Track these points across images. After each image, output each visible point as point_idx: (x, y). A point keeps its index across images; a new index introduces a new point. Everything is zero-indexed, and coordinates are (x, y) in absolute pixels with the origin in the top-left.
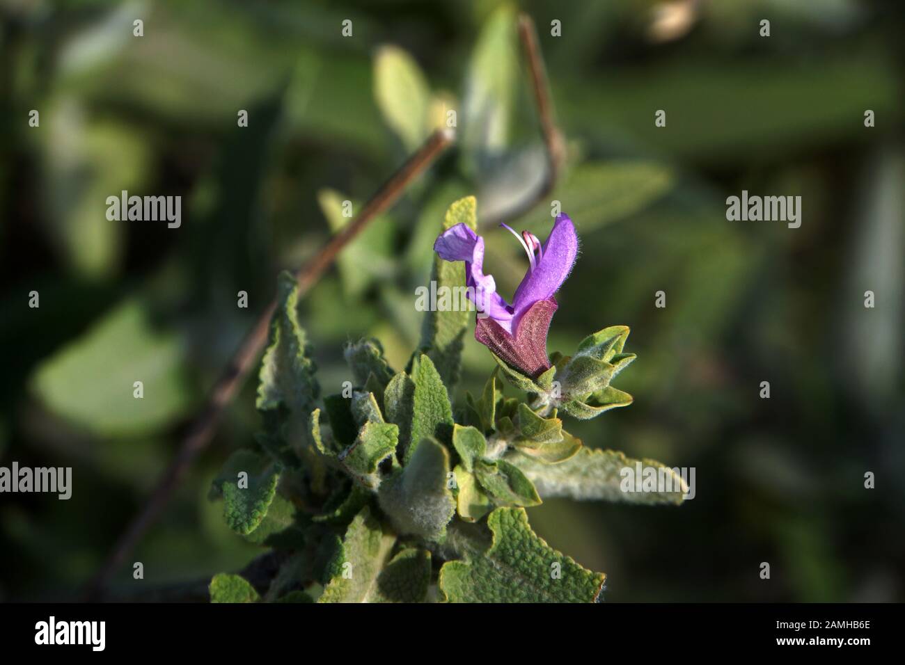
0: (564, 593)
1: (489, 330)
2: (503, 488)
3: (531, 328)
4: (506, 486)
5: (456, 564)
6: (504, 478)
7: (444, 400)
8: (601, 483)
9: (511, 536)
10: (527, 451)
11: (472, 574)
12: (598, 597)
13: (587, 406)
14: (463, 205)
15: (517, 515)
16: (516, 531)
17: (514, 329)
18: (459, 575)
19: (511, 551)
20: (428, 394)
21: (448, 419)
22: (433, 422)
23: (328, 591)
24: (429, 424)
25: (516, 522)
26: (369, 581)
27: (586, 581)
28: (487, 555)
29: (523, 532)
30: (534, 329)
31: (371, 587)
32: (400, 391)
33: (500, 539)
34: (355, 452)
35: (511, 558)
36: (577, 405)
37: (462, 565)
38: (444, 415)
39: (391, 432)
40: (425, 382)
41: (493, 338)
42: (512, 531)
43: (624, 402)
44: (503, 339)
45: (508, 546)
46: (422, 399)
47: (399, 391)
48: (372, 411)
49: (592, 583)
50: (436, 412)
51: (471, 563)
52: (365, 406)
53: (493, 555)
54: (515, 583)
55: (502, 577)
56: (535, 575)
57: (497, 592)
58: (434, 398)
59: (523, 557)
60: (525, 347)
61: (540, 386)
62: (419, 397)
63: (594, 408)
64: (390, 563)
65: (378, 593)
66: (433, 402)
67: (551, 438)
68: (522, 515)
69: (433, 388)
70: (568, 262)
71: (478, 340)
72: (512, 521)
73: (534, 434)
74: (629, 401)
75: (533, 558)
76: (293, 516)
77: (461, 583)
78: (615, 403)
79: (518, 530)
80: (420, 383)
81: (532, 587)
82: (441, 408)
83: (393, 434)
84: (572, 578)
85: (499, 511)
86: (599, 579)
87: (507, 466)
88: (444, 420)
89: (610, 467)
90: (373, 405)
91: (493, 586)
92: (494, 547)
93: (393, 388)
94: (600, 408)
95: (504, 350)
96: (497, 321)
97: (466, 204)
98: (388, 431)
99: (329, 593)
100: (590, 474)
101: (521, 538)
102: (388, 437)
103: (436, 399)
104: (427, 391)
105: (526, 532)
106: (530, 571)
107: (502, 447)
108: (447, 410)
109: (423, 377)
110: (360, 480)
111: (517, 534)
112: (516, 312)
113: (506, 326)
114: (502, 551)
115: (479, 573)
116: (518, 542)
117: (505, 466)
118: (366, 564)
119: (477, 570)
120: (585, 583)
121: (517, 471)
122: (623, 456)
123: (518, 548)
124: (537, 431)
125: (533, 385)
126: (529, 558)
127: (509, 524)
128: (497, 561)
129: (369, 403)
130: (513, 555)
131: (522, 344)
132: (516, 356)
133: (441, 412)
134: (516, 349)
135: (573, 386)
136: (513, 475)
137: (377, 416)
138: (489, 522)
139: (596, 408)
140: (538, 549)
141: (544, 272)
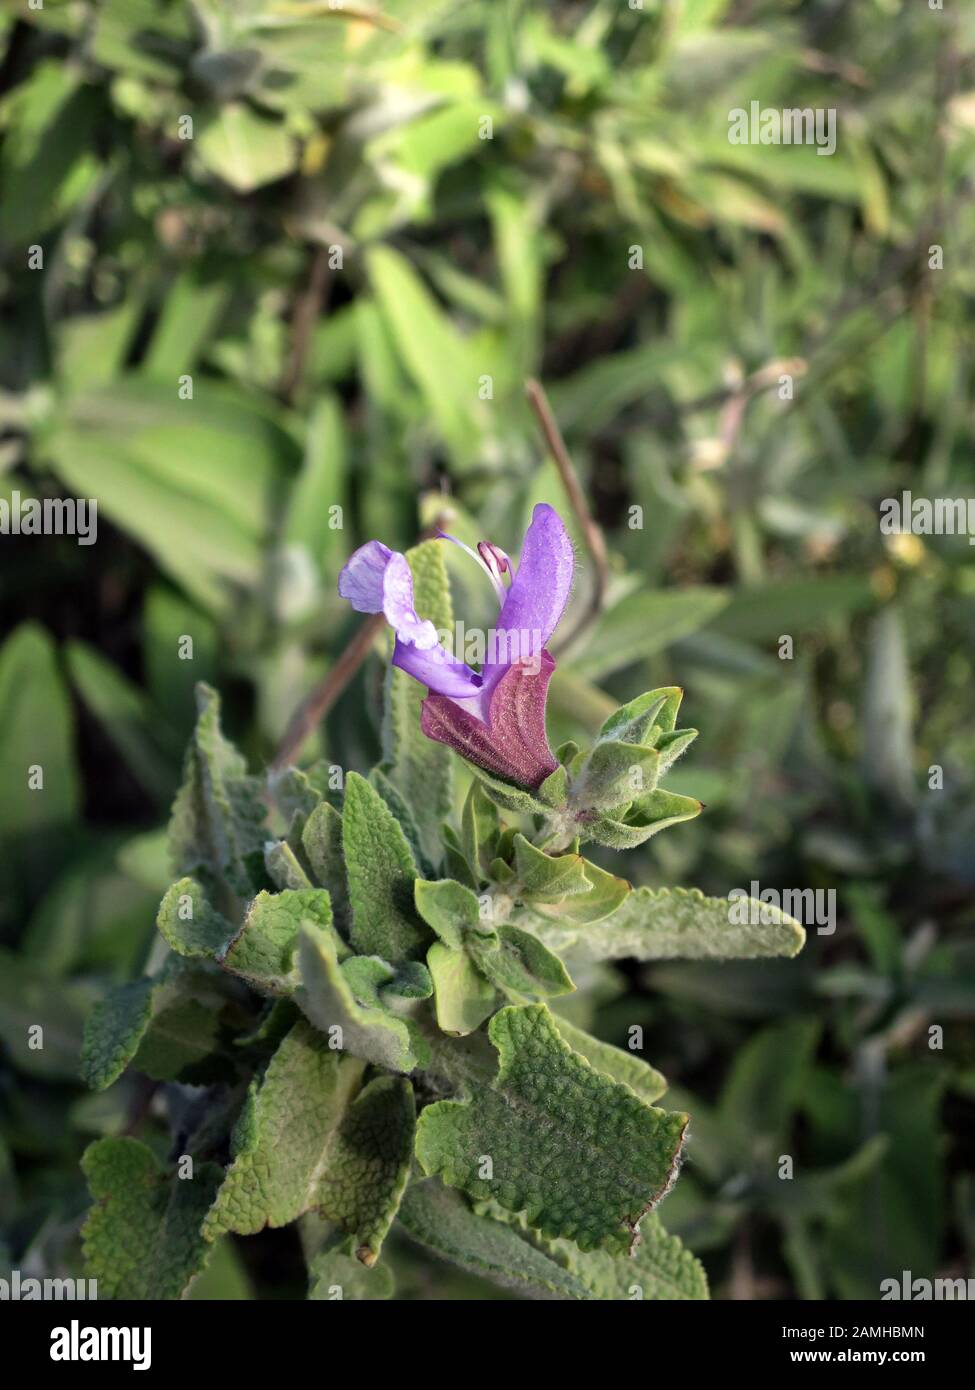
0: (621, 1149)
1: (443, 718)
2: (513, 970)
3: (514, 706)
4: (518, 967)
5: (446, 1106)
6: (515, 953)
7: (397, 842)
8: (673, 937)
9: (529, 1050)
10: (544, 908)
11: (475, 1117)
12: (678, 1155)
13: (625, 826)
14: (424, 552)
15: (534, 1016)
16: (537, 1042)
17: (486, 711)
18: (454, 1122)
19: (531, 1076)
20: (369, 835)
21: (410, 871)
22: (385, 879)
23: (233, 1175)
24: (379, 881)
25: (535, 1027)
26: (326, 1133)
27: (656, 1127)
28: (494, 1086)
29: (548, 1042)
30: (520, 708)
31: (329, 1141)
32: (324, 834)
33: (512, 1057)
34: (242, 946)
35: (530, 1090)
36: (609, 828)
37: (454, 1106)
38: (402, 864)
39: (317, 902)
40: (359, 816)
41: (453, 730)
42: (531, 1043)
43: (687, 812)
44: (470, 730)
45: (526, 1069)
46: (357, 843)
47: (323, 836)
48: (290, 870)
49: (667, 1131)
50: (387, 862)
51: (470, 1099)
52: (279, 863)
53: (504, 1085)
54: (544, 1129)
55: (521, 1119)
56: (571, 1116)
57: (516, 1148)
58: (379, 840)
59: (551, 1088)
60: (508, 740)
61: (545, 802)
62: (352, 841)
63: (637, 828)
64: (356, 1101)
65: (342, 1150)
66: (379, 846)
67: (570, 887)
68: (544, 1016)
69: (375, 824)
70: (559, 585)
71: (429, 735)
72: (529, 1028)
73: (540, 884)
74: (695, 810)
75: (566, 1090)
76: (216, 1035)
77: (458, 1134)
78: (673, 816)
79: (540, 1040)
80: (350, 818)
81: (569, 1137)
82: (394, 855)
83: (321, 905)
84: (631, 1123)
85: (504, 1013)
86: (678, 1125)
87: (517, 933)
88: (403, 873)
89: (682, 912)
90: (289, 860)
91: (508, 1137)
92: (502, 1073)
93: (313, 831)
94: (648, 827)
95: (476, 749)
96: (455, 701)
97: (429, 550)
98: (313, 901)
99: (234, 1179)
100: (656, 926)
101: (545, 1053)
102: (314, 911)
103: (383, 840)
104: (365, 829)
105: (553, 1042)
106: (563, 1111)
107: (504, 906)
108: (405, 857)
109: (353, 808)
110: (270, 986)
111: (539, 1047)
112: (487, 683)
113: (472, 708)
114: (518, 1077)
115: (485, 1116)
116: (541, 1060)
117: (514, 935)
118: (316, 1109)
119: (482, 1109)
120: (654, 1131)
121: (532, 941)
122: (701, 895)
123: (542, 1071)
124: (546, 878)
125: (532, 801)
126: (560, 1087)
127: (524, 1030)
128: (511, 1093)
129: (282, 859)
130: (535, 1085)
131: (504, 734)
132: (496, 755)
133: (396, 861)
134: (492, 744)
135: (595, 795)
136: (527, 949)
137: (298, 878)
138: (491, 1032)
139: (641, 829)
140: (574, 1070)
141: (522, 606)
